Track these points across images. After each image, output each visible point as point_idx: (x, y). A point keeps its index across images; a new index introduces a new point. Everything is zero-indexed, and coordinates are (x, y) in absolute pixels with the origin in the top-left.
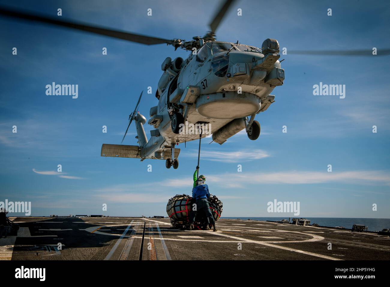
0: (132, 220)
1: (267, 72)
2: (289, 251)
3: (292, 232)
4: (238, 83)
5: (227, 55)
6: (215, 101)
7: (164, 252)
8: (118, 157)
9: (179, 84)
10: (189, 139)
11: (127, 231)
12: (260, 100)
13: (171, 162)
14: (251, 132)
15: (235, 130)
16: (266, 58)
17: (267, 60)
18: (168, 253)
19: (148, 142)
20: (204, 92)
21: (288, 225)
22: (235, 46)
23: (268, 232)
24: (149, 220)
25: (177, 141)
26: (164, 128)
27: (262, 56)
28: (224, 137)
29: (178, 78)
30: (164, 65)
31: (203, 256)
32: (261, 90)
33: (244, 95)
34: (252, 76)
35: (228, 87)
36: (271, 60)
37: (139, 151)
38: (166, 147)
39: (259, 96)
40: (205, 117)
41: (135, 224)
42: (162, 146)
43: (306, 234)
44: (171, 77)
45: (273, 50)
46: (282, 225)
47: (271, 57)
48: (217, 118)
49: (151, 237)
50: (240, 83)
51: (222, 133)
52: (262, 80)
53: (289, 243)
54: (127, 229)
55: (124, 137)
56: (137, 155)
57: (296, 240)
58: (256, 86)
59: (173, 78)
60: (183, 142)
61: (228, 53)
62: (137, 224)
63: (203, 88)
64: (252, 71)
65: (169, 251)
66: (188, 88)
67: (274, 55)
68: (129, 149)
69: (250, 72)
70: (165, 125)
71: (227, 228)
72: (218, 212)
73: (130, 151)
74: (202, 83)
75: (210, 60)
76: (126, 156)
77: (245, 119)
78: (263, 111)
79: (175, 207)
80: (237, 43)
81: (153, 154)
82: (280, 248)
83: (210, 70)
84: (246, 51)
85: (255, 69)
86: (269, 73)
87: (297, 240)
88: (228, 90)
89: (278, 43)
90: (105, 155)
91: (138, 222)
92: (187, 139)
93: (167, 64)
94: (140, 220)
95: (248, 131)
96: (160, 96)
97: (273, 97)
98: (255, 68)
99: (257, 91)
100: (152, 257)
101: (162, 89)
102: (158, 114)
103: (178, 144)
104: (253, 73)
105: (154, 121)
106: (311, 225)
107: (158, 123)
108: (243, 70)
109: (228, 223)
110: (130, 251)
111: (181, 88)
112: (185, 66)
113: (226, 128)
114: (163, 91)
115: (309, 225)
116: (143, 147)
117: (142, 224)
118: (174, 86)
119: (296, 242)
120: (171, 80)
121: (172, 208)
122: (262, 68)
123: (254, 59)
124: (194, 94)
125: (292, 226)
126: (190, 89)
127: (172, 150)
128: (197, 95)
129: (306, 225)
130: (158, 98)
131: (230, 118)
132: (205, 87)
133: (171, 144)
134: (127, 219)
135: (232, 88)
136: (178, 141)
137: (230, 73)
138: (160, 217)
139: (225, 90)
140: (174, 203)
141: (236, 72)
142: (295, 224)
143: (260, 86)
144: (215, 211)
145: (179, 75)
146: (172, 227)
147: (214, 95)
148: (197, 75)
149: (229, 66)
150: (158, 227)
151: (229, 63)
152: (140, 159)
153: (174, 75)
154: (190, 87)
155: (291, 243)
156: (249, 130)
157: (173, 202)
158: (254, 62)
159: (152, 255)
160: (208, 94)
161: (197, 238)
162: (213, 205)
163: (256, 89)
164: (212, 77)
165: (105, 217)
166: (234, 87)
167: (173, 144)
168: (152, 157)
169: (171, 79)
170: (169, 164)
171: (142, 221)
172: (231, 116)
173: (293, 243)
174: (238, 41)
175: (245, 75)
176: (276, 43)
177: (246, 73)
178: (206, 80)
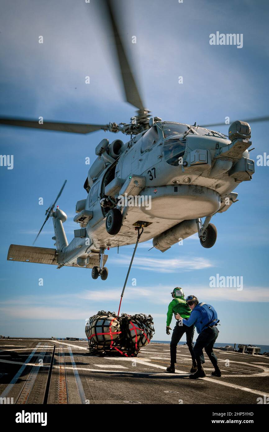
0: (38, 342)
1: (233, 163)
2: (233, 388)
3: (237, 362)
4: (196, 174)
5: (183, 138)
6: (165, 196)
7: (77, 386)
8: (29, 262)
9: (117, 173)
10: (124, 243)
11: (31, 358)
12: (220, 198)
13: (99, 271)
14: (205, 238)
15: (184, 234)
16: (233, 145)
17: (234, 147)
18: (81, 387)
19: (69, 245)
20: (150, 183)
21: (233, 353)
22: (192, 129)
23: (208, 362)
24: (60, 343)
25: (107, 245)
26: (94, 227)
27: (229, 142)
28: (168, 242)
29: (117, 165)
30: (100, 149)
31: (125, 393)
32: (223, 185)
33: (202, 190)
34: (213, 167)
35: (181, 179)
36: (240, 148)
37: (56, 255)
38: (93, 251)
39: (220, 193)
40: (148, 216)
41: (42, 347)
42: (88, 251)
43: (255, 366)
44: (107, 164)
45: (243, 135)
46: (225, 353)
47: (240, 144)
48: (163, 218)
49: (61, 367)
50: (198, 175)
51: (167, 237)
52: (226, 173)
53: (234, 377)
54: (32, 355)
55: (38, 236)
56: (54, 260)
57: (242, 374)
58: (216, 180)
59: (108, 165)
60: (115, 246)
61: (185, 137)
62: (45, 347)
63: (150, 179)
64: (215, 160)
65: (84, 386)
66: (130, 177)
67: (245, 141)
68: (44, 252)
69: (212, 161)
70: (95, 224)
71: (157, 356)
72: (147, 336)
73: (45, 255)
74: (150, 173)
75: (161, 144)
76: (39, 261)
77: (197, 222)
78: (221, 212)
79: (96, 328)
80: (195, 125)
81: (75, 260)
82: (223, 384)
83: (161, 157)
84: (207, 135)
85: (218, 158)
86: (235, 164)
87: (244, 374)
88: (181, 182)
89: (249, 127)
90: (12, 259)
91: (46, 345)
92: (121, 242)
93: (103, 147)
94: (49, 343)
95: (201, 236)
96: (89, 188)
97: (236, 195)
98: (220, 156)
99: (217, 186)
100: (61, 393)
101: (94, 179)
102: (87, 208)
103: (108, 249)
104: (216, 162)
105: (82, 218)
106: (261, 354)
107: (86, 221)
108: (204, 158)
109: (159, 349)
110: (34, 385)
111: (120, 177)
112: (127, 151)
113: (171, 231)
114: (94, 181)
115: (259, 354)
116: (62, 251)
117: (51, 348)
118: (110, 175)
119: (242, 376)
120: (106, 168)
121: (92, 327)
122: (226, 157)
123: (218, 145)
124: (138, 186)
125: (238, 355)
126: (133, 178)
127: (100, 256)
128: (142, 188)
129: (255, 354)
130: (87, 190)
131: (180, 219)
132: (152, 177)
133: (100, 248)
134: (32, 341)
135: (186, 180)
136: (109, 245)
137: (186, 161)
138: (74, 338)
139: (177, 182)
140: (95, 322)
141: (195, 161)
142: (242, 353)
143: (223, 180)
144: (143, 333)
145: (118, 161)
146: (88, 352)
147: (163, 189)
148: (142, 162)
149: (185, 152)
150: (71, 352)
151: (186, 148)
152: (57, 266)
153: (111, 162)
154: (134, 176)
155: (236, 378)
156: (203, 235)
157: (95, 320)
158: (217, 149)
159: (61, 391)
160: (155, 187)
161: (120, 368)
162: (142, 325)
163: (216, 184)
164: (163, 165)
165: (4, 338)
166: (190, 180)
167: (103, 249)
168: (73, 263)
169: (107, 166)
170: (96, 274)
171: (51, 344)
172: (181, 217)
173: (239, 377)
174: (195, 123)
175: (206, 165)
176: (247, 127)
177: (207, 163)
178: (154, 169)
